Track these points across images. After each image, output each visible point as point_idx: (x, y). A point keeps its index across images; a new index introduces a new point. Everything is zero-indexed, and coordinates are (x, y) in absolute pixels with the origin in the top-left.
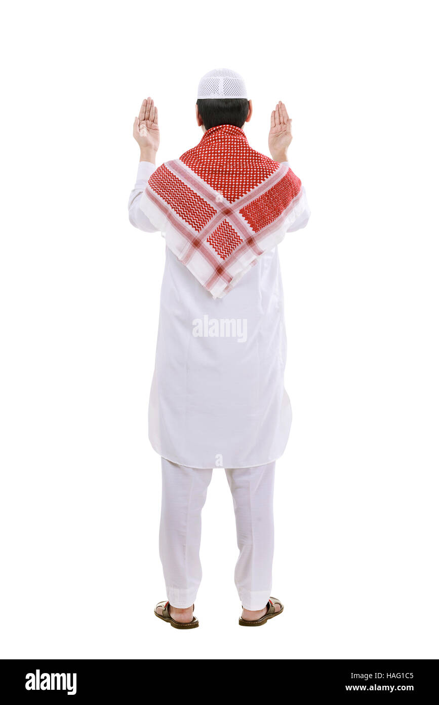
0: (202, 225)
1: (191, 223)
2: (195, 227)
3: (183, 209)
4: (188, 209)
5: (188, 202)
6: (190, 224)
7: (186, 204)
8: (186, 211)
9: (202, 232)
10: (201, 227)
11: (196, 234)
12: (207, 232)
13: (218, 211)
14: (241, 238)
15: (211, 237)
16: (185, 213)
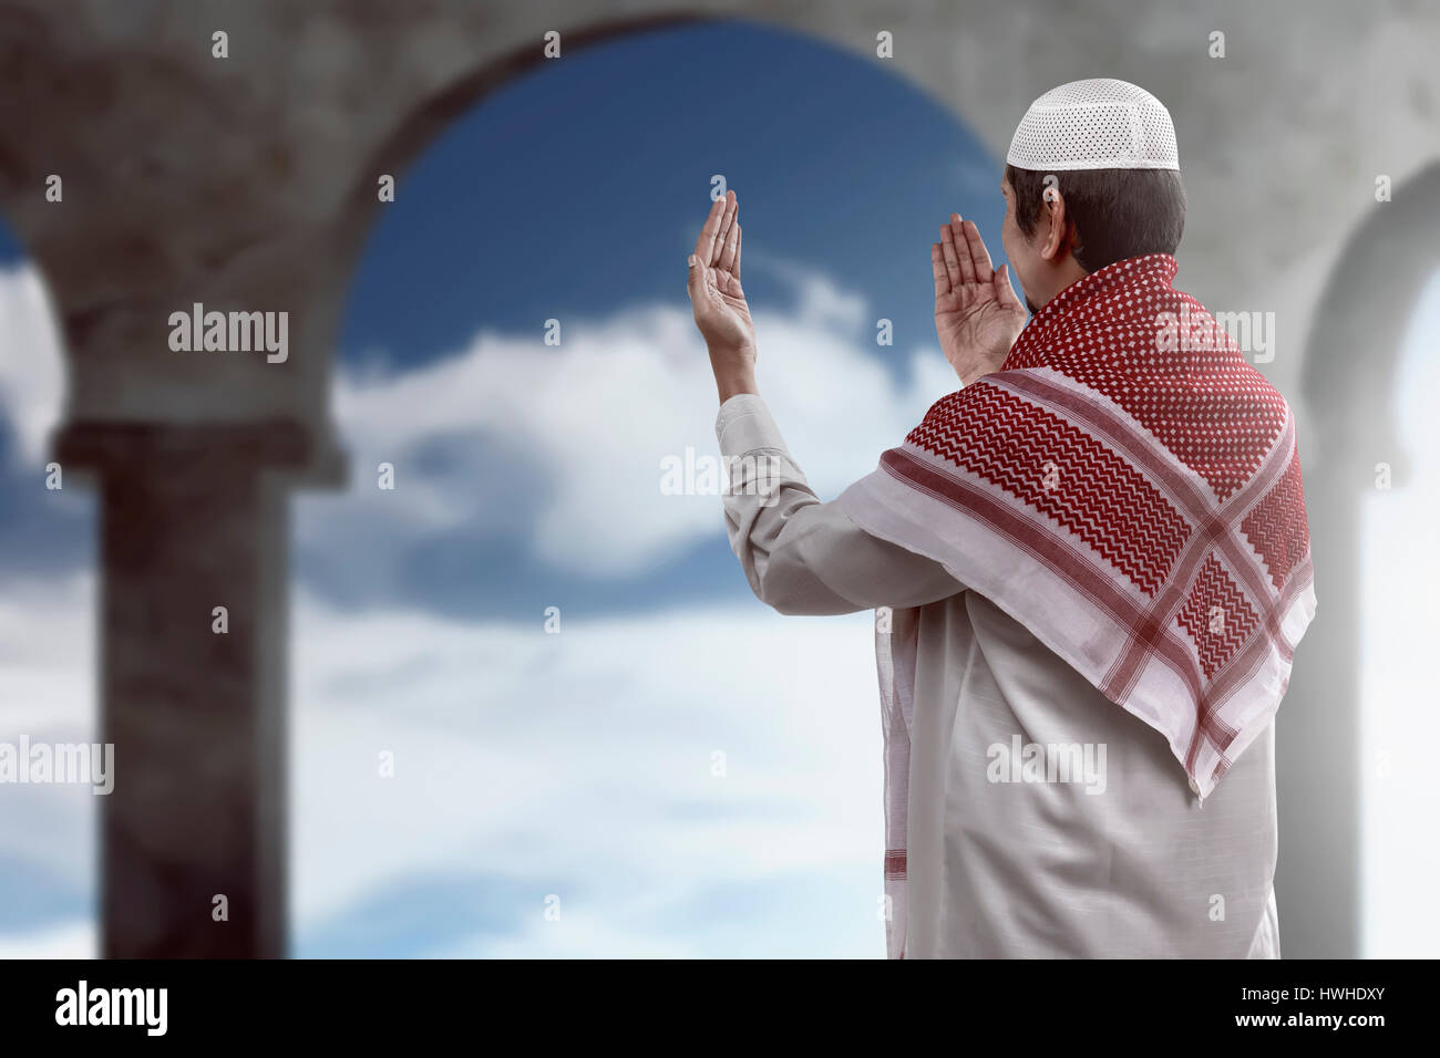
0: (1160, 575)
1: (1127, 568)
2: (1140, 581)
3: (1104, 525)
4: (1119, 526)
5: (1120, 503)
6: (1125, 572)
7: (1115, 510)
8: (1114, 533)
9: (1159, 595)
10: (1158, 579)
11: (1144, 602)
12: (1173, 595)
13: (1193, 528)
14: (1255, 610)
15: (1187, 609)
16: (1112, 537)
